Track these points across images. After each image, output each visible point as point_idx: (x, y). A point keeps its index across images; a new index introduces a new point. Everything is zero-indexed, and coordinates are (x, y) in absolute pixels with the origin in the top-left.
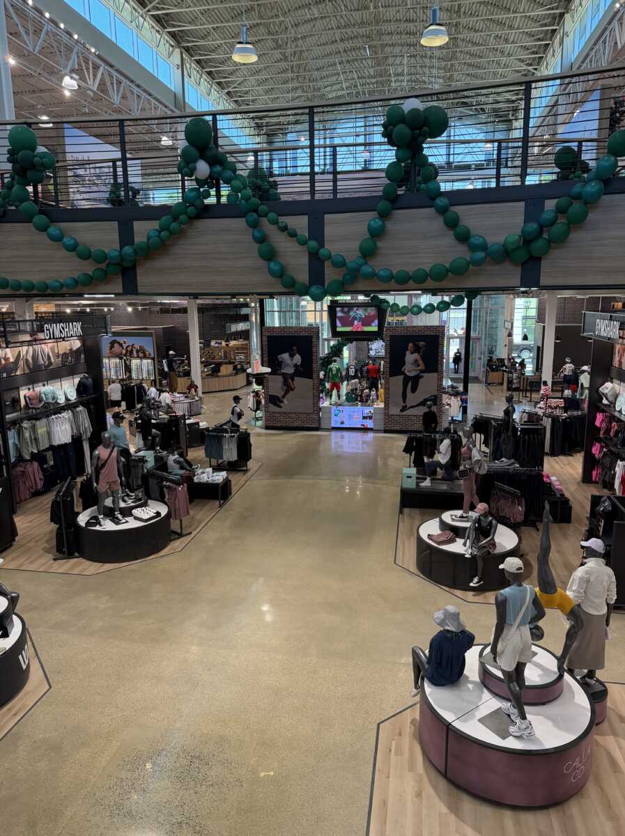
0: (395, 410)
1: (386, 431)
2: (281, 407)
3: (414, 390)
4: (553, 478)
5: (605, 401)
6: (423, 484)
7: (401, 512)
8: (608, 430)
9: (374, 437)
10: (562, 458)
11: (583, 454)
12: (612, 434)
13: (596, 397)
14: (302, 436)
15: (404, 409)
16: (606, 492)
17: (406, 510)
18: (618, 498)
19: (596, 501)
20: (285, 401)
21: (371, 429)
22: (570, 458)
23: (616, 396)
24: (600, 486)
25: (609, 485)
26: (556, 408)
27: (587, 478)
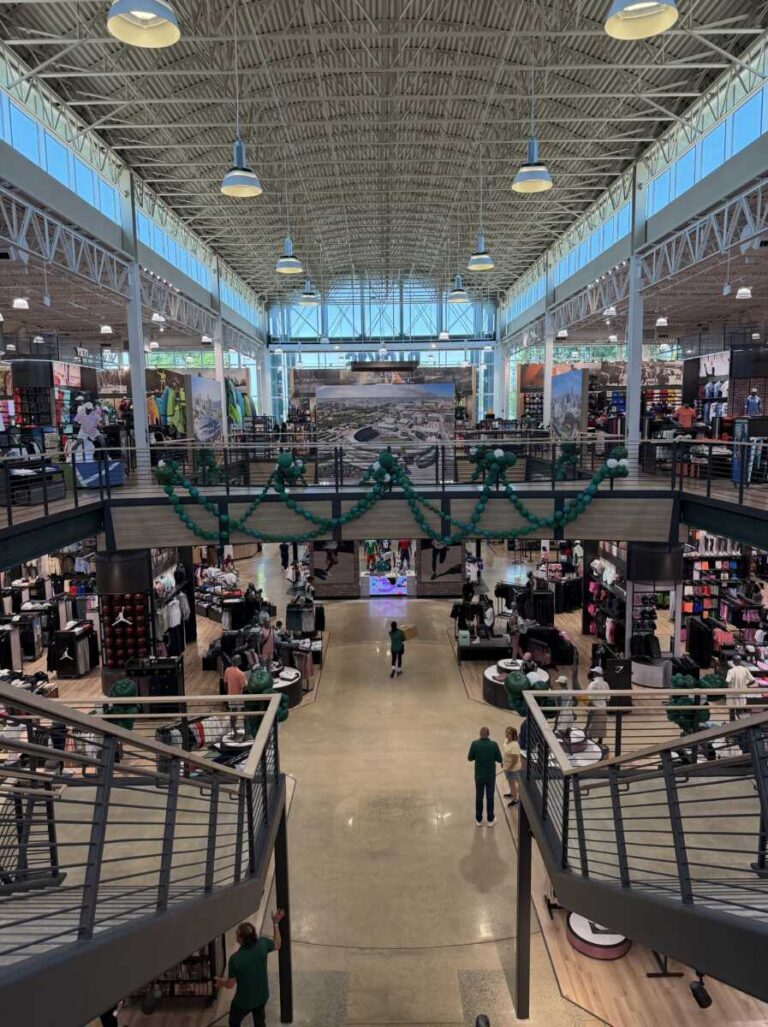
0: (426, 578)
1: (419, 597)
2: (324, 579)
3: (442, 561)
4: (563, 633)
5: (595, 574)
6: (474, 642)
7: (460, 665)
8: (599, 596)
9: (408, 603)
10: (565, 615)
11: (581, 610)
12: (602, 599)
13: (589, 570)
14: (349, 605)
15: (434, 577)
16: (600, 641)
17: (463, 663)
18: (608, 645)
19: (595, 647)
20: (329, 573)
21: (405, 596)
22: (571, 615)
23: (603, 570)
24: (596, 636)
25: (602, 636)
26: (555, 571)
27: (586, 631)
